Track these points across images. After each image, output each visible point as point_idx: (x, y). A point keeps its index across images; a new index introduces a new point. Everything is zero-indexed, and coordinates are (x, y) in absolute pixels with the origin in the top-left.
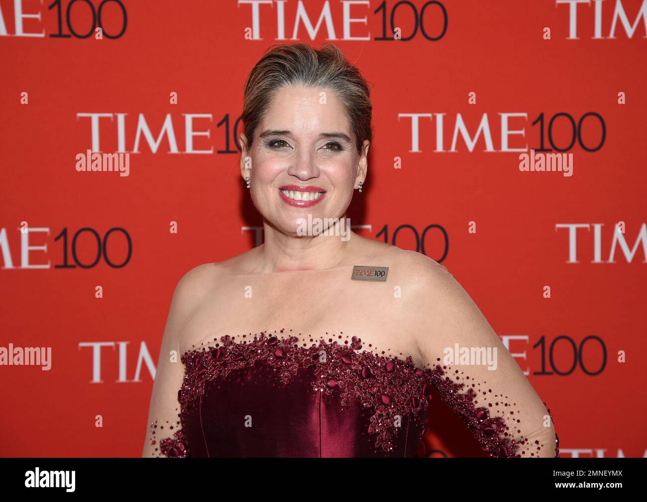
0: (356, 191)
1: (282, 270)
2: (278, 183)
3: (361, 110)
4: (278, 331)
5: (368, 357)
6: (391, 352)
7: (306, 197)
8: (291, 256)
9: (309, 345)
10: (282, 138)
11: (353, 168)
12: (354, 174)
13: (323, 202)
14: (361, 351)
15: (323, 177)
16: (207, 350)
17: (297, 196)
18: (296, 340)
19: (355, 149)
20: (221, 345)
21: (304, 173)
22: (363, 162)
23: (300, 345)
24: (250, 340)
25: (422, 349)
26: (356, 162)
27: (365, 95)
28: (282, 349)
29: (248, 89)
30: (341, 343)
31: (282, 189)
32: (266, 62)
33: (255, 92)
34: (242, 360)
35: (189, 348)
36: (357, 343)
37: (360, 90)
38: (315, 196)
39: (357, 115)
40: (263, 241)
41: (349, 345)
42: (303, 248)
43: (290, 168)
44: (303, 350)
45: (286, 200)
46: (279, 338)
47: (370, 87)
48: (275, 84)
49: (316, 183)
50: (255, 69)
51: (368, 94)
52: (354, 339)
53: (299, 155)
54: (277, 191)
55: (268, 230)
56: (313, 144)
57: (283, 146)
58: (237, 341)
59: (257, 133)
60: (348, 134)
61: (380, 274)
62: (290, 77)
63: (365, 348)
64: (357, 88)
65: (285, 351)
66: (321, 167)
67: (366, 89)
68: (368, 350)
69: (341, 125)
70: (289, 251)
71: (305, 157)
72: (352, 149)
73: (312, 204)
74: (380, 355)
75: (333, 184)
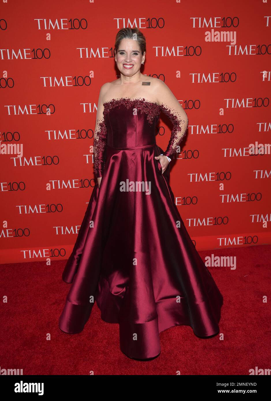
0: (142, 64)
1: (125, 84)
2: (122, 63)
3: (143, 44)
4: (125, 98)
5: (147, 103)
6: (152, 102)
7: (129, 66)
8: (127, 80)
9: (133, 100)
10: (123, 52)
11: (140, 59)
12: (141, 60)
13: (133, 67)
14: (145, 102)
15: (133, 61)
16: (109, 102)
17: (127, 66)
18: (130, 99)
19: (141, 54)
20: (112, 101)
21: (128, 61)
22: (144, 57)
23: (131, 100)
24: (119, 100)
25: (159, 101)
26: (141, 57)
27: (143, 40)
28: (127, 101)
29: (116, 39)
30: (140, 100)
31: (124, 64)
32: (119, 33)
33: (117, 40)
34: (118, 104)
35: (105, 102)
36: (144, 100)
37: (142, 39)
38: (132, 66)
39: (142, 46)
40: (120, 77)
41: (142, 100)
42: (130, 78)
43: (125, 59)
44: (132, 102)
45: (124, 67)
46: (126, 99)
47: (145, 38)
48: (122, 38)
49: (131, 63)
50: (118, 34)
51: (145, 40)
52: (143, 99)
53: (127, 56)
54: (122, 65)
55: (121, 74)
56: (131, 53)
57: (123, 54)
58: (116, 100)
59: (118, 51)
60: (139, 50)
61: (149, 84)
62: (125, 37)
63: (146, 101)
64: (141, 39)
65: (127, 102)
66: (133, 59)
67: (144, 39)
68: (147, 101)
69: (137, 48)
70: (126, 79)
71: (129, 57)
72: (140, 55)
73: (130, 68)
74: (149, 102)
75: (136, 63)
